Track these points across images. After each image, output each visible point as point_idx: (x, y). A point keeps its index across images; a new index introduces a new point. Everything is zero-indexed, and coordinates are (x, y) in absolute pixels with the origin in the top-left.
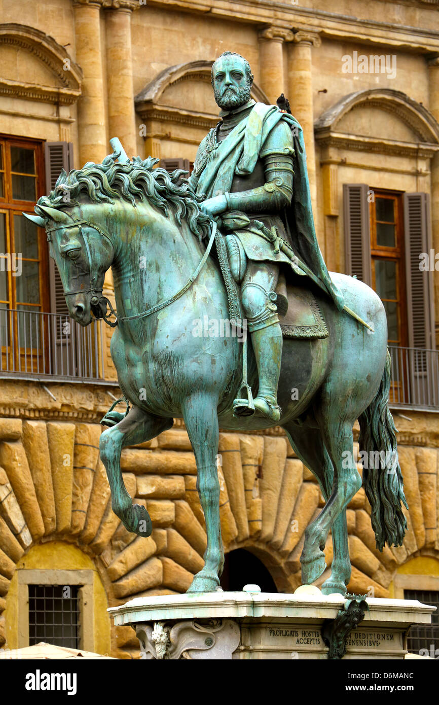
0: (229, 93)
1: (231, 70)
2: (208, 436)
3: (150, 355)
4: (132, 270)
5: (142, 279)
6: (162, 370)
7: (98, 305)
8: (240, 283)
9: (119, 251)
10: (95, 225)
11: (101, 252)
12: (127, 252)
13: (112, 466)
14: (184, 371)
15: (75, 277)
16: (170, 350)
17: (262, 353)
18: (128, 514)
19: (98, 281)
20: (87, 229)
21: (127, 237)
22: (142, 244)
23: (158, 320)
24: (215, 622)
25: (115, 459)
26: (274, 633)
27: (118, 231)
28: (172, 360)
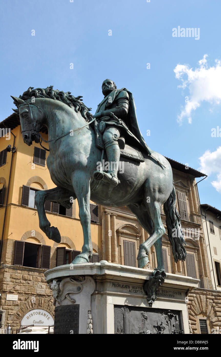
1: (107, 82)
2: (83, 190)
3: (57, 156)
4: (52, 123)
5: (56, 126)
6: (61, 160)
7: (35, 135)
8: (102, 133)
9: (47, 116)
10: (36, 104)
11: (38, 114)
12: (50, 116)
13: (39, 206)
14: (70, 159)
15: (26, 125)
16: (64, 150)
18: (46, 229)
19: (36, 126)
20: (32, 106)
21: (50, 110)
22: (56, 113)
23: (61, 141)
24: (81, 278)
25: (40, 202)
26: (115, 285)
27: (46, 107)
28: (65, 155)
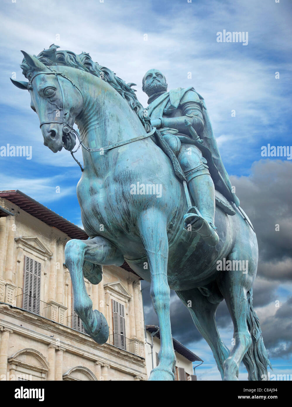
0: (156, 81)
1: (156, 72)
2: (161, 246)
3: (111, 179)
4: (97, 120)
5: (105, 125)
7: (68, 134)
8: (177, 153)
9: (87, 103)
11: (73, 97)
12: (93, 105)
13: (76, 267)
15: (50, 112)
17: (201, 192)
18: (89, 313)
19: (69, 119)
20: (62, 78)
21: (94, 94)
22: (105, 101)
23: (118, 153)
27: (87, 88)
